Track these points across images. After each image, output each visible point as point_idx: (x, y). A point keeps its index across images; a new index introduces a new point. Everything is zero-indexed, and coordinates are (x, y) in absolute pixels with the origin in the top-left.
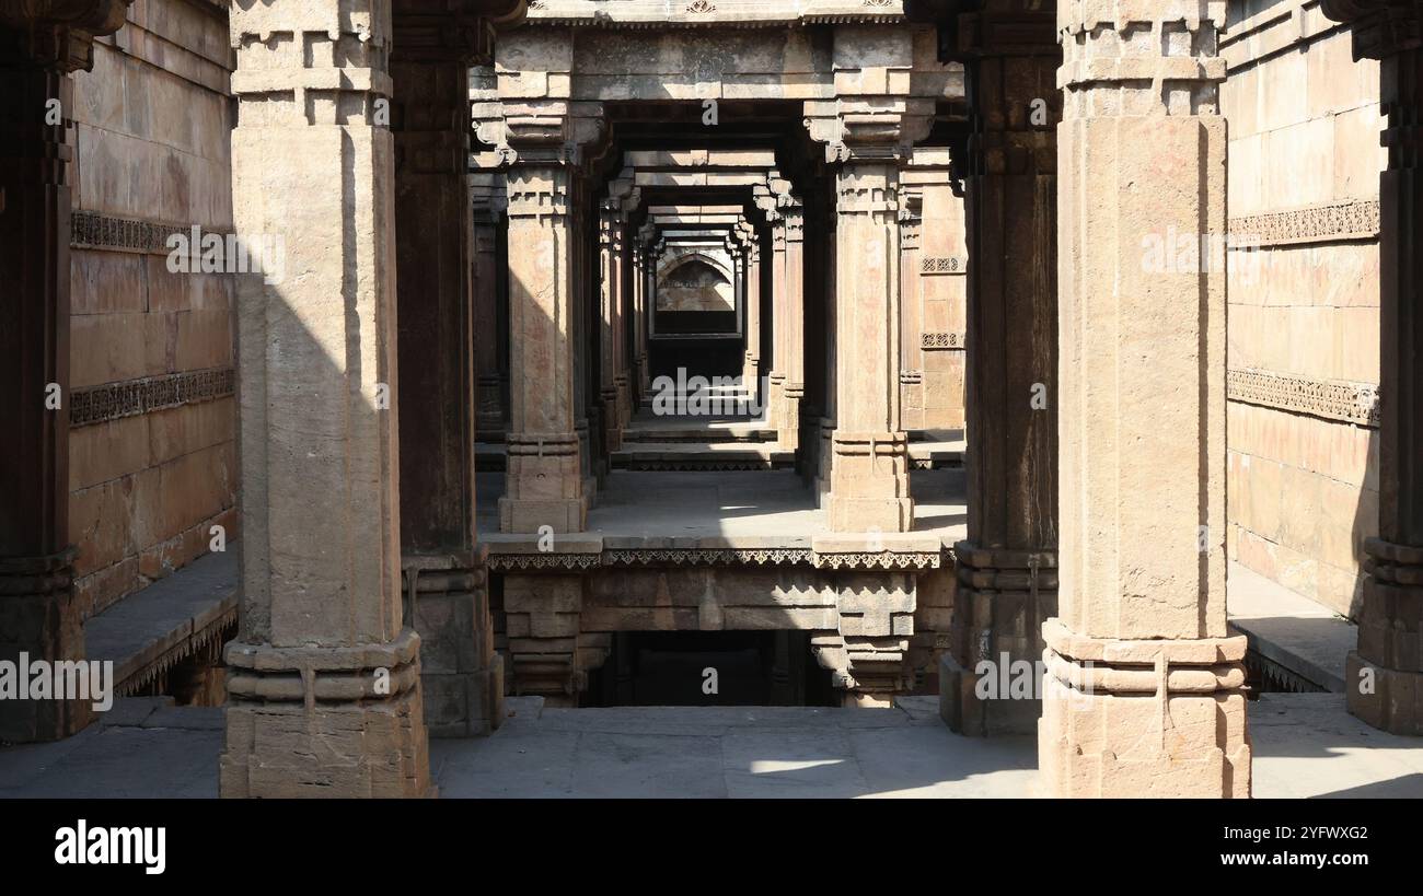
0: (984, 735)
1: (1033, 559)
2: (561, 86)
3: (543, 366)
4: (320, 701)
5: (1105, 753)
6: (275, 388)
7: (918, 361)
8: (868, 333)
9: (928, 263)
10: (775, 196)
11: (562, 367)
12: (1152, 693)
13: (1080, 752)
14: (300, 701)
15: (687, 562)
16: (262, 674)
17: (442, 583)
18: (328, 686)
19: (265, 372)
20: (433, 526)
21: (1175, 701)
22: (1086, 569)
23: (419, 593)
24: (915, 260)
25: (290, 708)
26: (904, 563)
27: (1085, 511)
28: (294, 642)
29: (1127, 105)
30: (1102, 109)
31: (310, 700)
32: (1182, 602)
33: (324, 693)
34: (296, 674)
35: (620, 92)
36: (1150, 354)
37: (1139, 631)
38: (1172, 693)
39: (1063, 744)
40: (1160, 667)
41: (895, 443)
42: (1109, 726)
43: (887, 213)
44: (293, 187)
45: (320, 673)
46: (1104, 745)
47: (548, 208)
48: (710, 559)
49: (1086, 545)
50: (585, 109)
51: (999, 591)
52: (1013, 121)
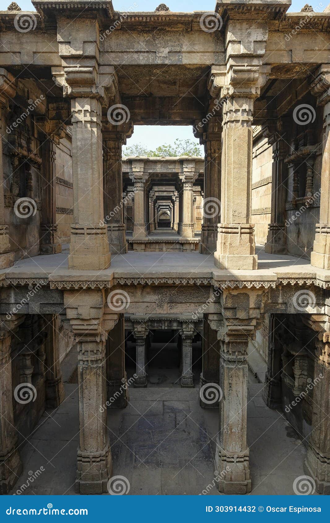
0: (206, 254)
1: (215, 225)
2: (142, 170)
3: (139, 213)
4: (88, 234)
5: (229, 244)
6: (79, 176)
7: (195, 221)
8: (188, 208)
9: (197, 207)
10: (175, 195)
11: (142, 213)
12: (238, 233)
13: (225, 244)
14: (84, 234)
15: (161, 242)
16: (77, 229)
17: (117, 229)
18: (89, 231)
19: (77, 174)
20: (115, 219)
21: (242, 235)
22: (226, 211)
23: (113, 230)
24: (195, 206)
25: (81, 235)
26: (193, 242)
27: (226, 201)
28: (83, 223)
29: (235, 125)
30: (230, 126)
31: (86, 234)
32: (243, 217)
33: (88, 232)
34: (83, 229)
35: (151, 171)
36: (238, 171)
37: (235, 222)
38: (241, 233)
39: (222, 243)
40: (239, 228)
41: (192, 224)
42: (230, 239)
43: (191, 190)
44: (82, 139)
45: (88, 229)
46: (229, 243)
47: (140, 189)
48: (164, 241)
49: (226, 207)
50: (146, 174)
51: (209, 230)
52: (212, 152)
